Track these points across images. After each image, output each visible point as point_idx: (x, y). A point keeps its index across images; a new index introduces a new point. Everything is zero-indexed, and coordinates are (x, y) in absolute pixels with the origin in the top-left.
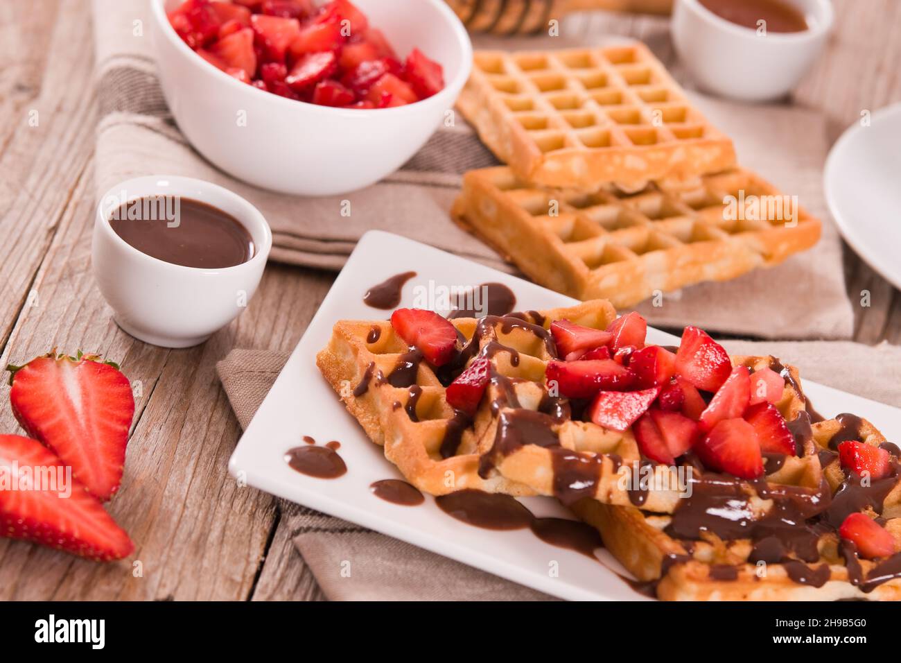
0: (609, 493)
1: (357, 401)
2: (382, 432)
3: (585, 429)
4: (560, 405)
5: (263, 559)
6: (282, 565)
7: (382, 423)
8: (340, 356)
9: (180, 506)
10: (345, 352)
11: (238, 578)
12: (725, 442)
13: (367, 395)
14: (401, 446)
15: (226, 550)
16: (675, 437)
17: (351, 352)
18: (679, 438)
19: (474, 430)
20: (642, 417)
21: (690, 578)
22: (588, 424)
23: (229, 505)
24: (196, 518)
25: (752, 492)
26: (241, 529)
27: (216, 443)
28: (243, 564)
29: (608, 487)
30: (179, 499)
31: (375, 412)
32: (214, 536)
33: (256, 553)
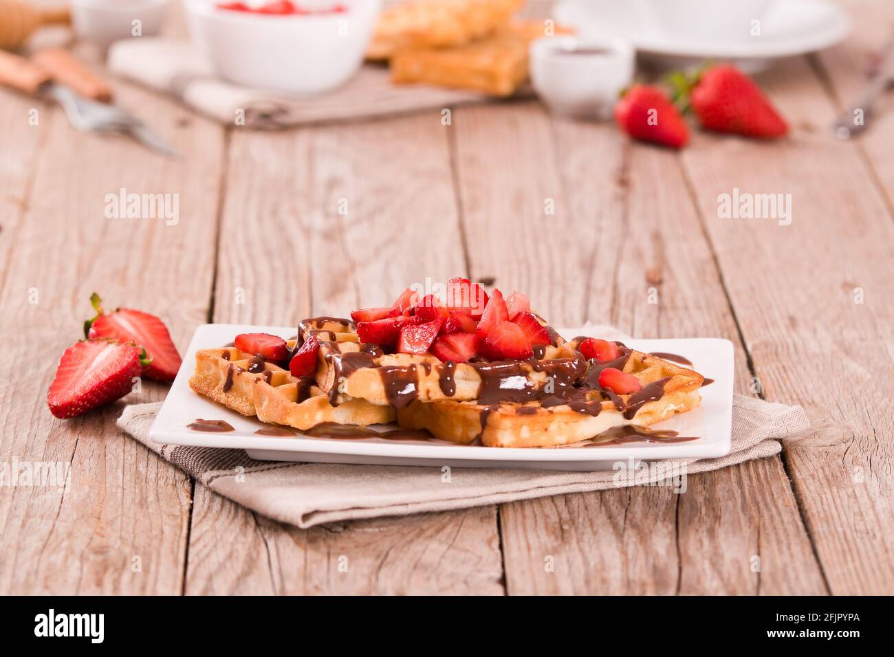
0: (428, 392)
1: (227, 394)
2: (252, 405)
3: (397, 358)
4: (374, 351)
5: (191, 502)
6: (206, 502)
7: (250, 398)
8: (206, 373)
9: (120, 490)
10: (209, 369)
11: (178, 513)
12: (500, 338)
13: (233, 387)
14: (269, 404)
15: (162, 503)
16: (463, 345)
17: (213, 366)
18: (466, 345)
19: (316, 384)
20: (435, 341)
21: (504, 416)
22: (398, 354)
23: (155, 484)
24: (135, 493)
25: (529, 368)
26: (169, 493)
27: (133, 460)
28: (178, 507)
29: (426, 389)
30: (118, 486)
31: (242, 394)
32: (151, 498)
33: (186, 502)
